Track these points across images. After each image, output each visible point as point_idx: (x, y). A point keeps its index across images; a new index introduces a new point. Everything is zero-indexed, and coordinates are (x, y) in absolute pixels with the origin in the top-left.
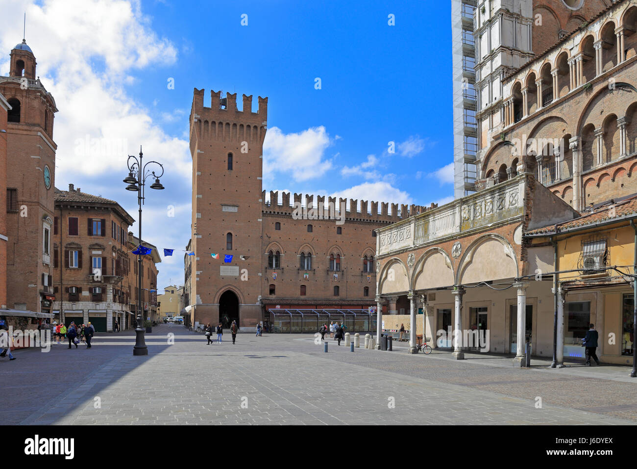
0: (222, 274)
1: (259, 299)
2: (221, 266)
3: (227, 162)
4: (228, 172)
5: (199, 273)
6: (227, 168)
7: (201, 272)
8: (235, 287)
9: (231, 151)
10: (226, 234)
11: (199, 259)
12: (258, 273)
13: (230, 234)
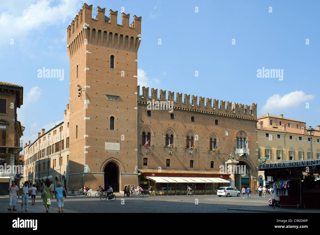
0: (106, 148)
1: (136, 169)
2: (106, 143)
3: (110, 62)
4: (111, 70)
5: (88, 147)
6: (110, 66)
7: (90, 146)
8: (117, 159)
9: (113, 54)
10: (109, 118)
11: (87, 136)
12: (135, 148)
13: (112, 118)
